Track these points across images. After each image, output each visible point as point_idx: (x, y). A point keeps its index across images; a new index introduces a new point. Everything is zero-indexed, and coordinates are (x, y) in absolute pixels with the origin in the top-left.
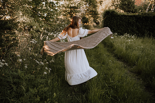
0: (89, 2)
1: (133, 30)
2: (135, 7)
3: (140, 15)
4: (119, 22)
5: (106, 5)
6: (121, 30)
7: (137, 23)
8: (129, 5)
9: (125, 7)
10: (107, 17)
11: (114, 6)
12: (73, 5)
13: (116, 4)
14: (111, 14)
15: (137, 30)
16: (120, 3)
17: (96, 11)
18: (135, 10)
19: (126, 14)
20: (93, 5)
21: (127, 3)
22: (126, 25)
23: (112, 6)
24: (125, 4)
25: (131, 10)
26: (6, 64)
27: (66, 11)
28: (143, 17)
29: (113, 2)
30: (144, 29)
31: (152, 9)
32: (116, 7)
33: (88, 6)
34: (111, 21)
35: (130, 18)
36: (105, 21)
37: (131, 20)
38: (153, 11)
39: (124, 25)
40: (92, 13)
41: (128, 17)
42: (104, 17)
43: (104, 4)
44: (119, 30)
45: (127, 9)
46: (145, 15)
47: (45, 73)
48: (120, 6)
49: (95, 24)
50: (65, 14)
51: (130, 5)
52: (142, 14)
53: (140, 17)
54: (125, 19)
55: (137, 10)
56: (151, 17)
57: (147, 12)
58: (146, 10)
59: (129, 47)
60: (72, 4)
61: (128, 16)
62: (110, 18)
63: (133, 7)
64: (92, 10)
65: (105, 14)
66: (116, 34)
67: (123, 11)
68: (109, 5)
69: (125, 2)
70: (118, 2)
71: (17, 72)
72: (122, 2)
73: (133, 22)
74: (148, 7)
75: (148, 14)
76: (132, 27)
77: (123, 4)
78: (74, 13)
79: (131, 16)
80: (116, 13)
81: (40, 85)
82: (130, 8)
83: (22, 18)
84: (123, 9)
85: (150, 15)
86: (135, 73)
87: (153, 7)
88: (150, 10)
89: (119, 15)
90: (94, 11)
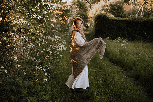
0: (79, 6)
1: (124, 34)
2: (124, 12)
3: (131, 20)
4: (111, 26)
5: (96, 9)
6: (112, 34)
7: (128, 27)
8: (118, 10)
9: (114, 12)
10: (99, 21)
11: (104, 10)
12: (65, 9)
13: (106, 9)
14: (102, 18)
15: (127, 34)
16: (110, 8)
17: (86, 15)
18: (124, 15)
19: (116, 18)
20: (84, 9)
21: (116, 8)
22: (117, 29)
23: (102, 10)
24: (115, 9)
25: (121, 15)
26: (5, 71)
27: (58, 14)
28: (133, 22)
29: (103, 6)
30: (134, 34)
31: (141, 15)
32: (106, 11)
33: (79, 10)
34: (103, 25)
35: (121, 23)
36: (97, 25)
37: (122, 24)
38: (142, 17)
39: (115, 29)
40: (83, 17)
41: (119, 22)
42: (96, 21)
43: (95, 8)
44: (110, 34)
45: (116, 14)
46: (135, 20)
47: (45, 79)
48: (110, 10)
49: (85, 28)
50: (57, 17)
51: (120, 10)
52: (132, 19)
53: (131, 22)
54: (116, 23)
55: (126, 15)
56: (141, 22)
57: (136, 17)
58: (136, 15)
59: (122, 52)
60: (64, 7)
61: (119, 20)
62: (101, 22)
63: (122, 12)
64: (83, 14)
65: (97, 18)
66: (109, 38)
67: (113, 16)
68: (99, 9)
69: (115, 7)
70: (108, 7)
71: (14, 79)
72: (112, 7)
73: (124, 26)
74: (138, 13)
75: (138, 19)
76: (123, 31)
77: (112, 9)
78: (66, 16)
79: (122, 21)
80: (108, 17)
81: (39, 93)
82: (119, 13)
83: (19, 21)
84: (113, 14)
85: (140, 20)
86: (133, 78)
87: (143, 12)
88: (139, 15)
89: (110, 20)
90: (85, 15)
